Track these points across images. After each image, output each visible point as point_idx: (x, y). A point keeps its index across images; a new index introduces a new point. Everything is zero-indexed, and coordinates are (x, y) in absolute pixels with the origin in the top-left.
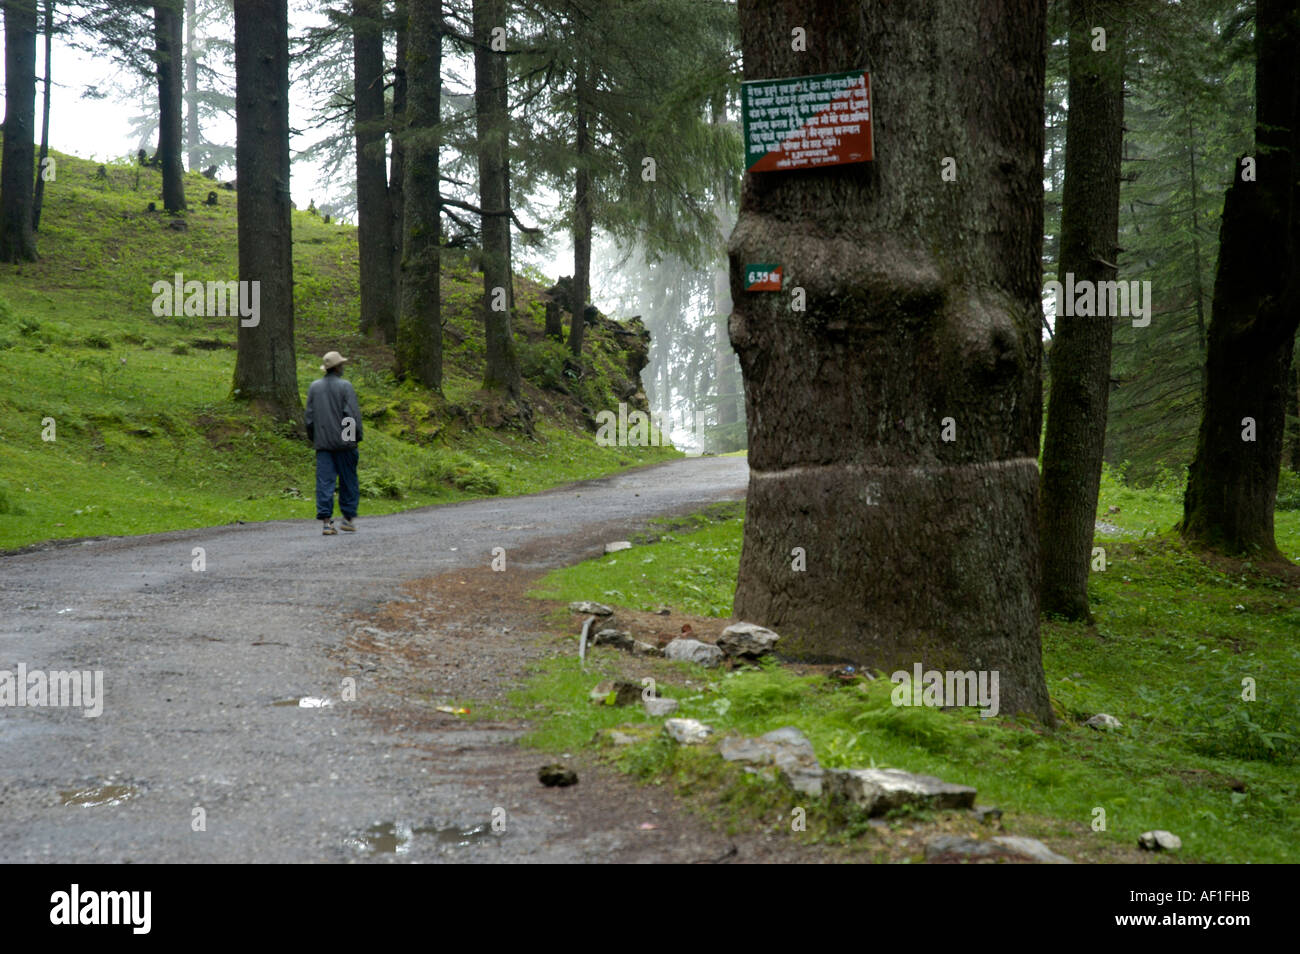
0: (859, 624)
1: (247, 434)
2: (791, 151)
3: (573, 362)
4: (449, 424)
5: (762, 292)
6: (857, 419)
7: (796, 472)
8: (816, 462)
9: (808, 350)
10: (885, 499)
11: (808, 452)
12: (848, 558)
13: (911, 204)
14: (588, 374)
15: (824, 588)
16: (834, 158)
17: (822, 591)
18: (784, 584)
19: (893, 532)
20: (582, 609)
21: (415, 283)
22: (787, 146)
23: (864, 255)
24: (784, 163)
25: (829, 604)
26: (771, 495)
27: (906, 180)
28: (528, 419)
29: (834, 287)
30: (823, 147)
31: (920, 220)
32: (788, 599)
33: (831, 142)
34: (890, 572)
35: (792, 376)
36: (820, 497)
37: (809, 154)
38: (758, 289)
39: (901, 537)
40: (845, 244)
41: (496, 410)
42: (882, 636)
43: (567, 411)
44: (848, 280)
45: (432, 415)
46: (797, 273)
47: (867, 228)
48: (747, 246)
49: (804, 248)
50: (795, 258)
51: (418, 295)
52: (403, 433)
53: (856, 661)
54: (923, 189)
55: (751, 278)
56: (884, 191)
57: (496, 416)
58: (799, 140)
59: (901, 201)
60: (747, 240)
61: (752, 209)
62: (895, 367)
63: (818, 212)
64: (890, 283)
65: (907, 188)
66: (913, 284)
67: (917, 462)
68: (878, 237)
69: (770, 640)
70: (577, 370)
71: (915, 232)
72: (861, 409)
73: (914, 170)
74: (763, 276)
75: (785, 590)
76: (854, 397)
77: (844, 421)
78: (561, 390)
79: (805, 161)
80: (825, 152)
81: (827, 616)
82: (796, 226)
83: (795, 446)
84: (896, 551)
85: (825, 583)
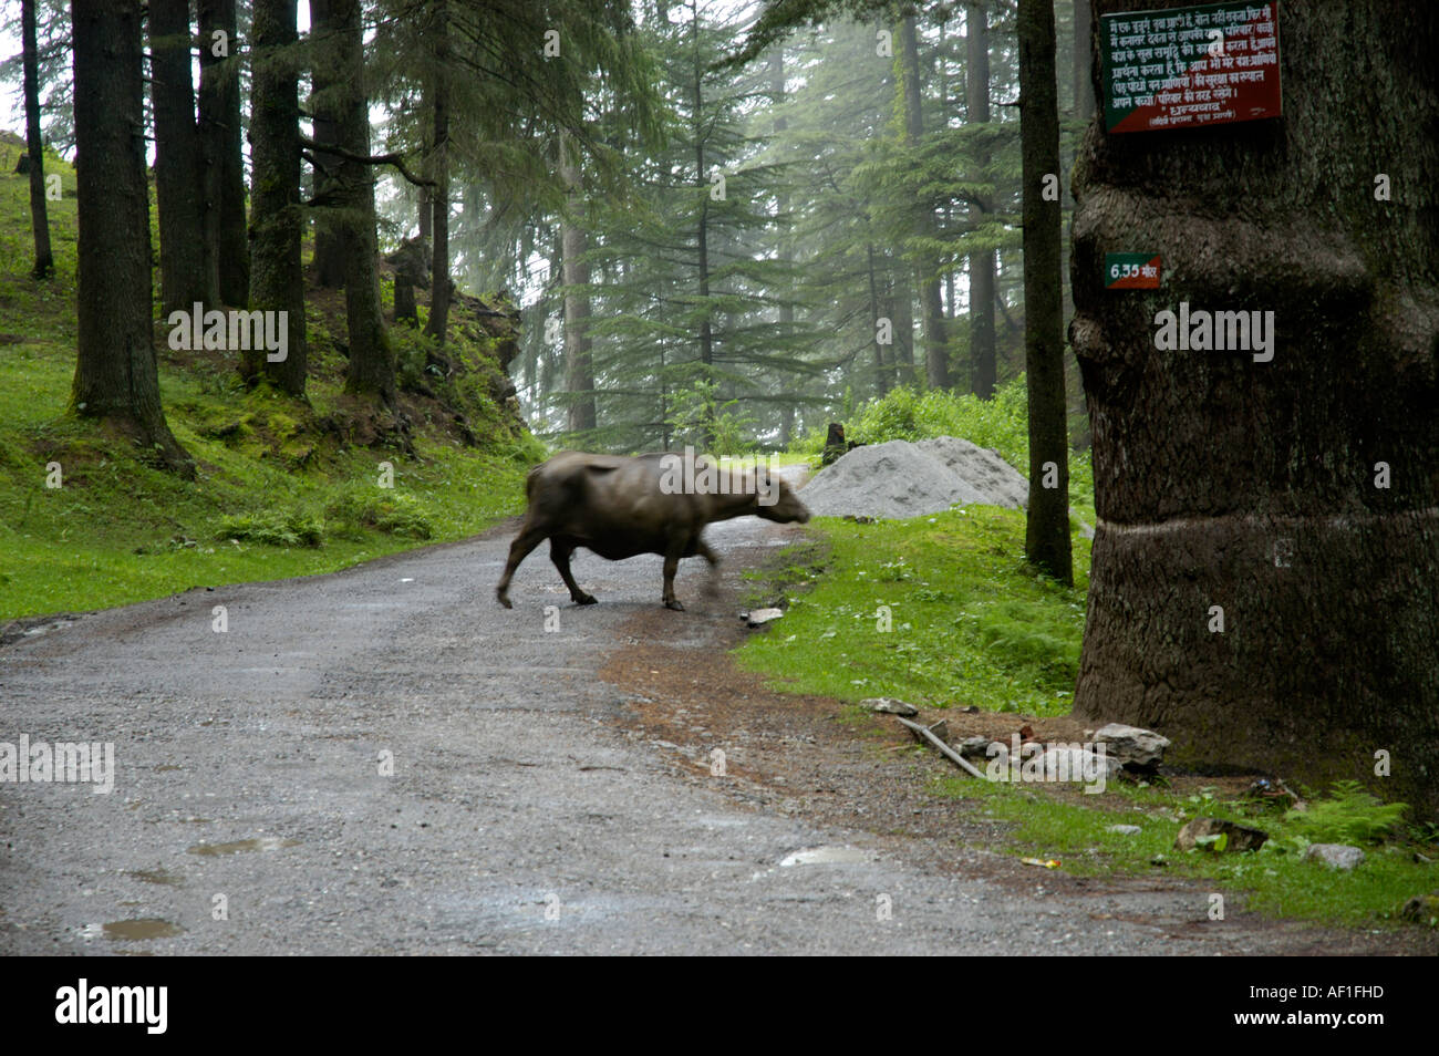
0: (1268, 722)
1: (103, 463)
2: (1169, 105)
3: (436, 354)
4: (320, 442)
5: (1131, 290)
6: (1261, 454)
7: (1177, 525)
8: (1205, 513)
9: (1195, 366)
10: (1298, 559)
11: (1195, 499)
12: (1252, 637)
13: (1325, 173)
14: (457, 370)
15: (1220, 676)
16: (1229, 114)
17: (1217, 680)
18: (1163, 672)
19: (1310, 603)
20: (879, 707)
21: (270, 255)
22: (1164, 98)
23: (1268, 241)
24: (1159, 121)
25: (1228, 696)
26: (1142, 555)
27: (1318, 141)
28: (406, 432)
29: (1233, 283)
30: (1213, 100)
31: (1336, 193)
32: (1168, 691)
33: (1224, 93)
34: (1309, 653)
35: (1173, 400)
36: (1211, 557)
37: (1194, 108)
38: (1122, 286)
39: (1322, 608)
40: (1243, 227)
41: (366, 422)
42: (1300, 738)
43: (435, 420)
44: (1251, 274)
45: (300, 431)
46: (1182, 265)
47: (1271, 205)
48: (1104, 231)
49: (1188, 232)
50: (1177, 245)
51: (273, 270)
52: (264, 455)
53: (1269, 771)
54: (1339, 152)
55: (1114, 271)
56: (1291, 156)
57: (367, 429)
58: (1181, 90)
59: (1312, 167)
60: (1104, 222)
61: (1105, 181)
62: (1310, 387)
63: (1204, 185)
64: (1304, 276)
65: (1320, 152)
66: (1335, 277)
67: (1339, 510)
68: (1285, 215)
69: (1159, 746)
70: (444, 365)
71: (1331, 209)
72: (1267, 442)
73: (1328, 128)
74: (1132, 269)
75: (1165, 680)
76: (1257, 425)
77: (1243, 457)
78: (423, 392)
79: (1189, 118)
80: (1216, 106)
81: (1224, 713)
82: (1174, 203)
83: (1177, 492)
84: (1315, 626)
85: (1220, 671)
